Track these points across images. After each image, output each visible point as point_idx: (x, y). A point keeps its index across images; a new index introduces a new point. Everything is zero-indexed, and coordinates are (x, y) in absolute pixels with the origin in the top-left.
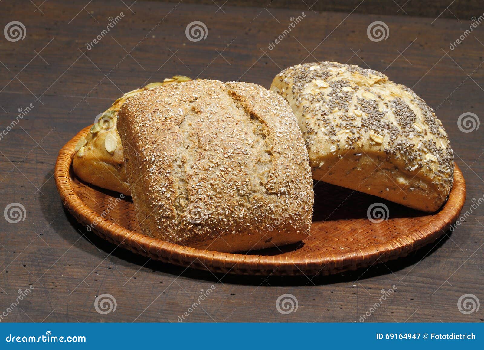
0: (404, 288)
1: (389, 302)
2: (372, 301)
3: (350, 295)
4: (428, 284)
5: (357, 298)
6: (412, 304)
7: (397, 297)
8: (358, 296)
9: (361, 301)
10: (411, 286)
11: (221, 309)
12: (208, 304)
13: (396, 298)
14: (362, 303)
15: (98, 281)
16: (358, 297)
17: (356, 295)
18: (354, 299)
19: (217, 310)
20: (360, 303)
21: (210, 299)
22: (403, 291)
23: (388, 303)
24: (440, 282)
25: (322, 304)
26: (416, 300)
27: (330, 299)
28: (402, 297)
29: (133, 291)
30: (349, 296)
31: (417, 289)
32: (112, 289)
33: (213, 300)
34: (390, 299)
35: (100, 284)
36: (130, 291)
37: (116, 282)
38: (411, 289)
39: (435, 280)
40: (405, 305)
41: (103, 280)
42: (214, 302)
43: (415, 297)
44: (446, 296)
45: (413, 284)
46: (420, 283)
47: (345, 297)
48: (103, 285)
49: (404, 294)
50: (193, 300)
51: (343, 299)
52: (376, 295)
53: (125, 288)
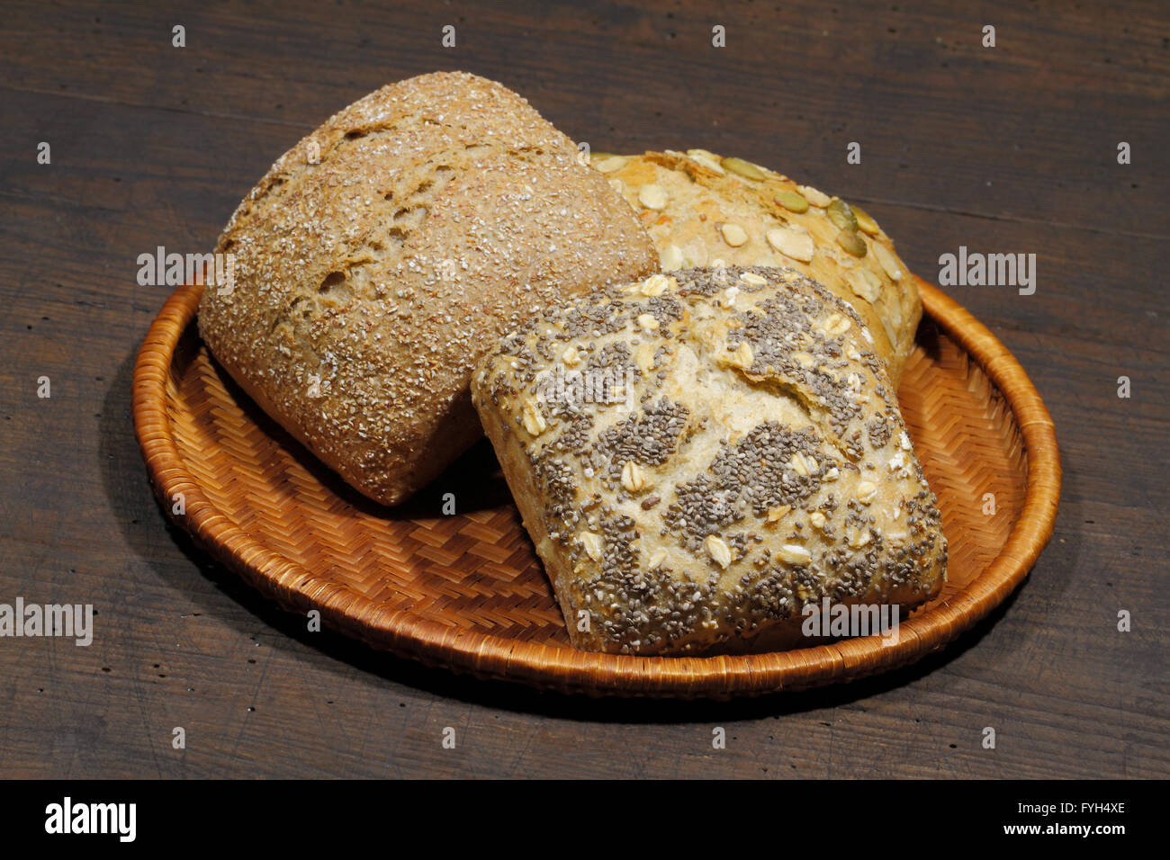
0: (938, 712)
1: (901, 753)
2: (863, 748)
3: (817, 729)
4: (994, 701)
5: (830, 736)
6: (953, 760)
7: (920, 737)
8: (835, 732)
9: (840, 747)
10: (953, 708)
11: (527, 757)
12: (498, 741)
13: (919, 740)
14: (840, 752)
15: (257, 663)
16: (833, 734)
17: (828, 730)
18: (823, 742)
19: (518, 760)
20: (837, 753)
21: (503, 728)
22: (937, 722)
23: (899, 756)
24: (1020, 695)
25: (752, 751)
26: (962, 749)
27: (771, 737)
28: (931, 738)
29: (334, 697)
30: (813, 732)
31: (966, 717)
32: (288, 688)
33: (510, 729)
34: (905, 742)
35: (261, 674)
36: (326, 697)
37: (297, 669)
38: (954, 714)
39: (1009, 691)
40: (937, 763)
41: (268, 662)
42: (512, 737)
43: (960, 739)
44: (1030, 738)
45: (959, 702)
46: (975, 698)
47: (804, 733)
48: (268, 678)
49: (936, 728)
50: (466, 728)
51: (800, 738)
52: (876, 730)
53: (315, 686)
